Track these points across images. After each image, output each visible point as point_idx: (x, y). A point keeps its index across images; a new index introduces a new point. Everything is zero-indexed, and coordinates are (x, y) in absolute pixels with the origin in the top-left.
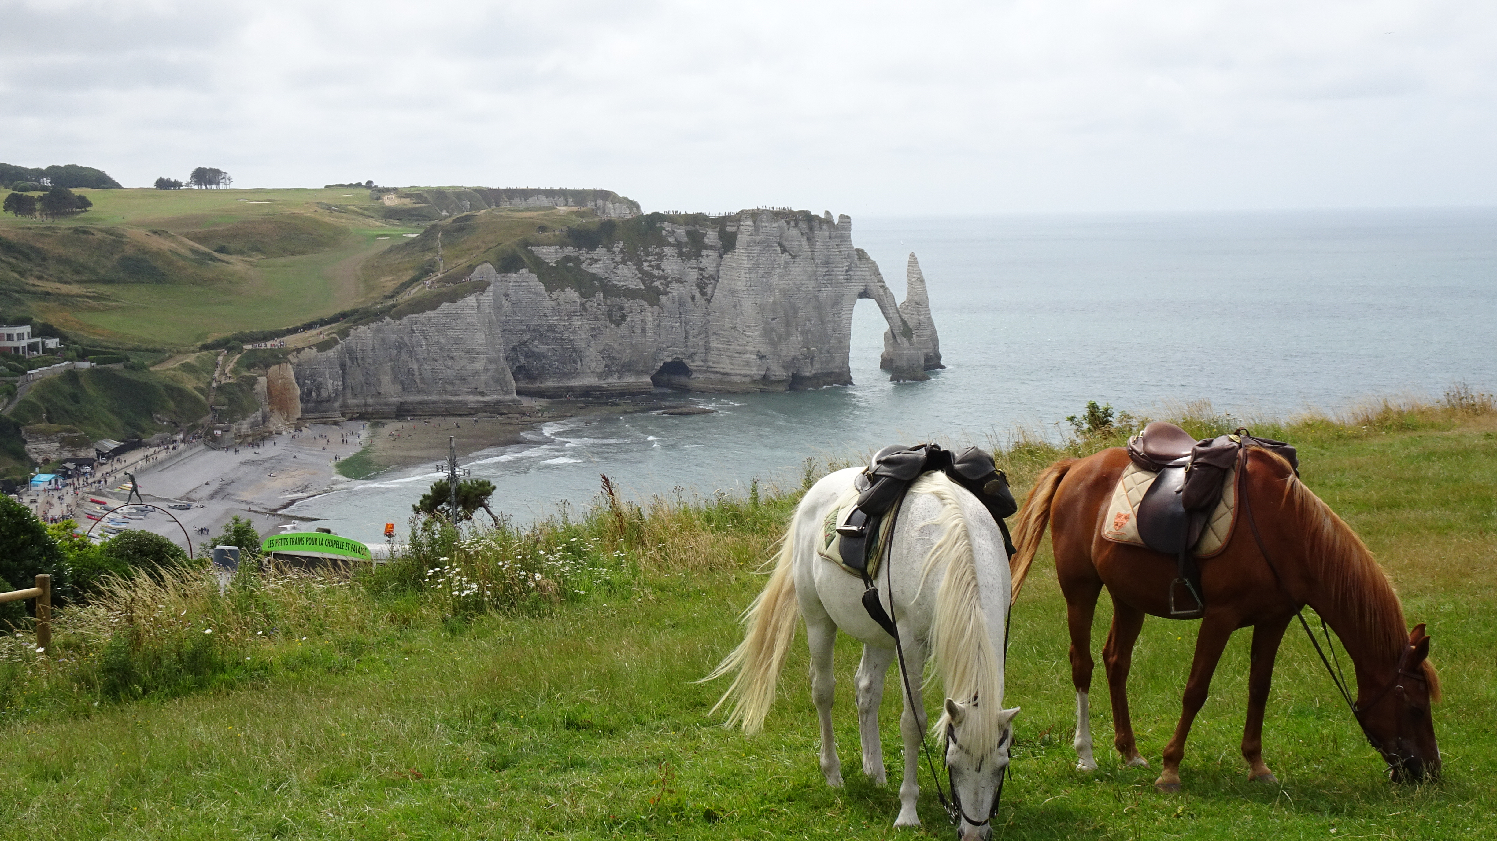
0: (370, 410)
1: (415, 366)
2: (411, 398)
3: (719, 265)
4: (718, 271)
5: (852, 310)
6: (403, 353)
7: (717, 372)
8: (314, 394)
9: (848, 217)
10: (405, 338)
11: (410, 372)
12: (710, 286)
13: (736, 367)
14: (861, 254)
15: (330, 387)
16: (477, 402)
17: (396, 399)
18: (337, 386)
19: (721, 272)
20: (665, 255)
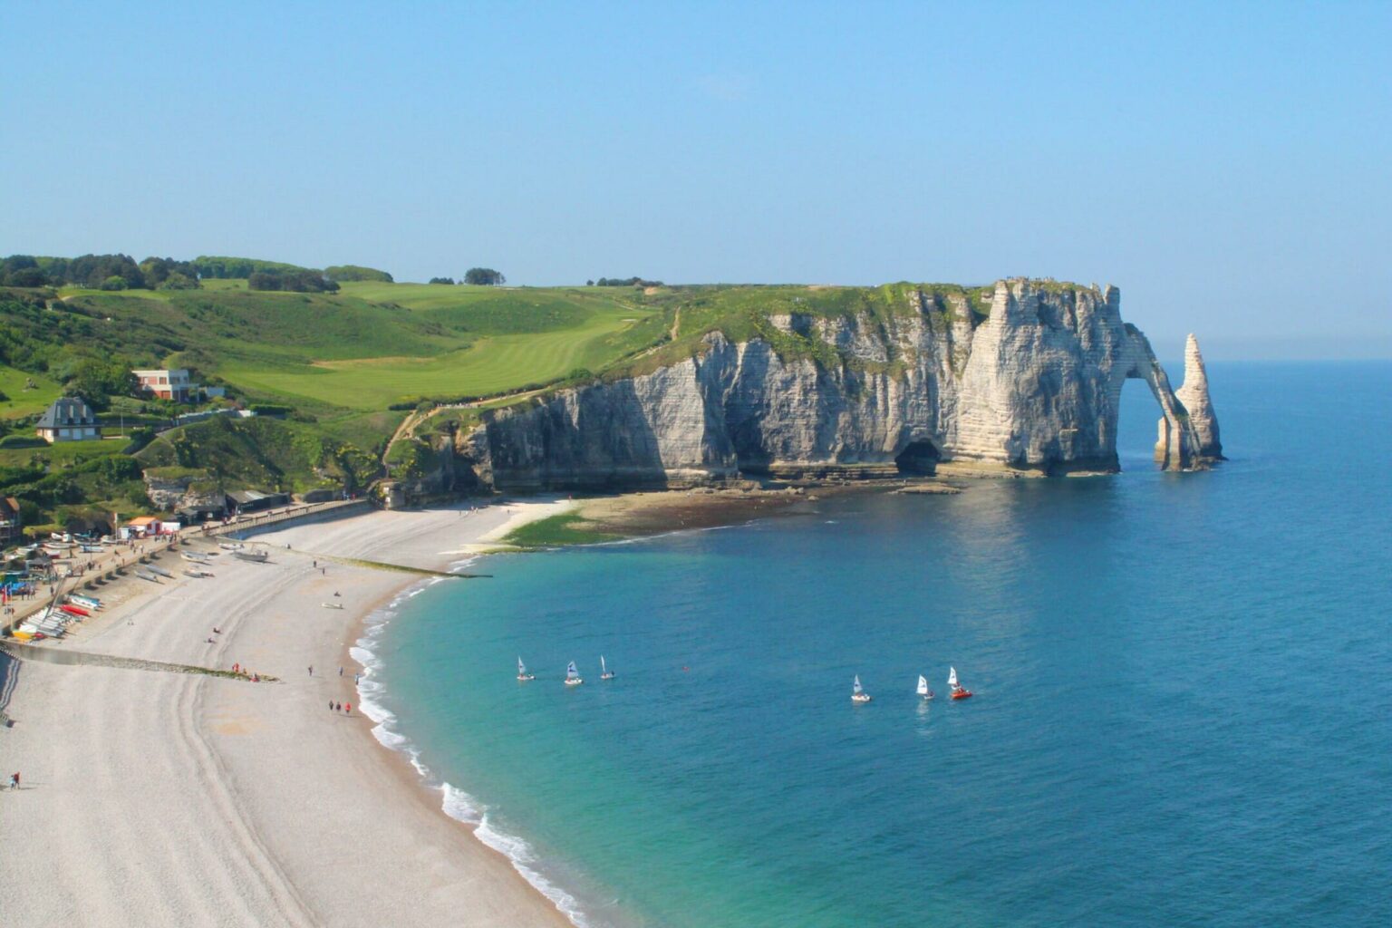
0: (576, 480)
1: (628, 435)
2: (622, 469)
3: (971, 339)
4: (971, 344)
5: (1120, 390)
6: (615, 421)
7: (968, 455)
8: (510, 460)
9: (1117, 289)
10: (618, 405)
11: (622, 441)
12: (961, 360)
13: (991, 449)
14: (1130, 329)
15: (528, 454)
16: (696, 475)
17: (607, 470)
18: (537, 451)
19: (973, 346)
20: (913, 327)
